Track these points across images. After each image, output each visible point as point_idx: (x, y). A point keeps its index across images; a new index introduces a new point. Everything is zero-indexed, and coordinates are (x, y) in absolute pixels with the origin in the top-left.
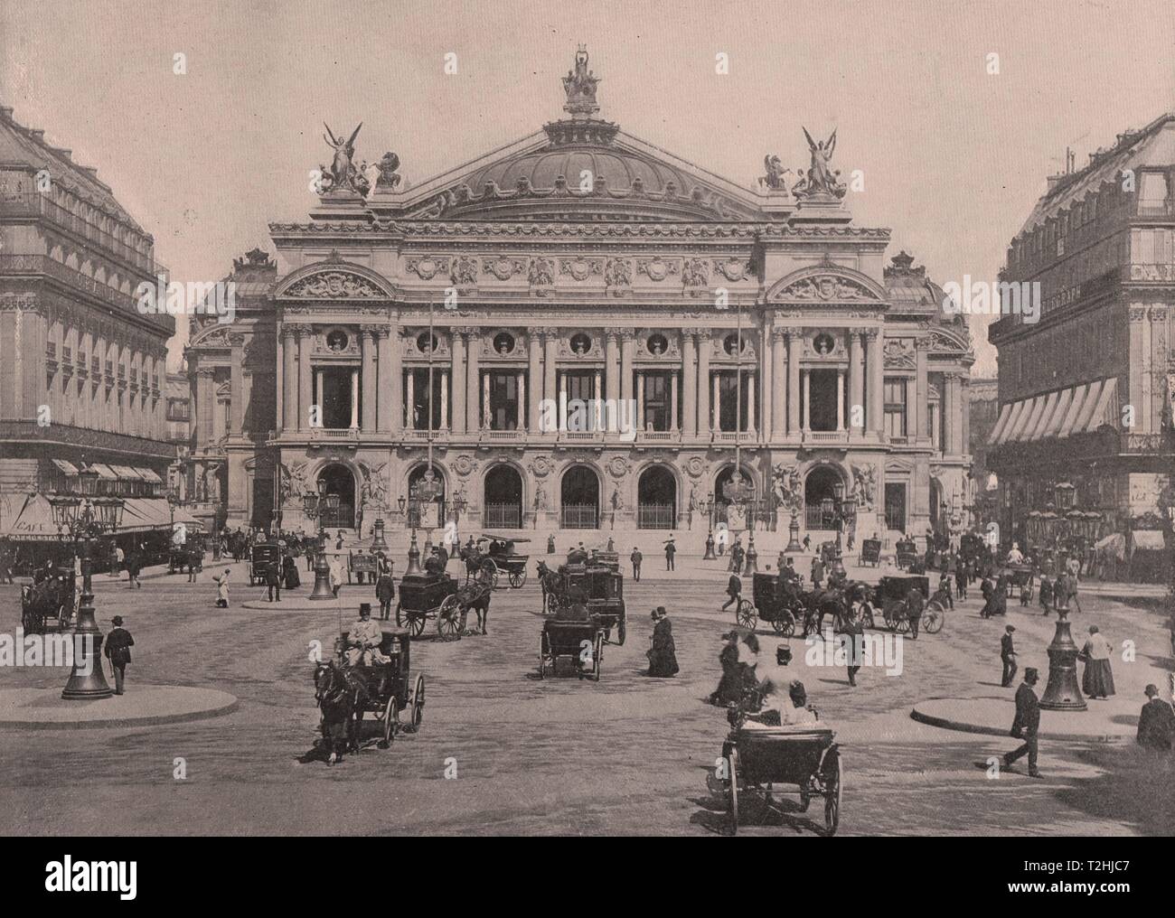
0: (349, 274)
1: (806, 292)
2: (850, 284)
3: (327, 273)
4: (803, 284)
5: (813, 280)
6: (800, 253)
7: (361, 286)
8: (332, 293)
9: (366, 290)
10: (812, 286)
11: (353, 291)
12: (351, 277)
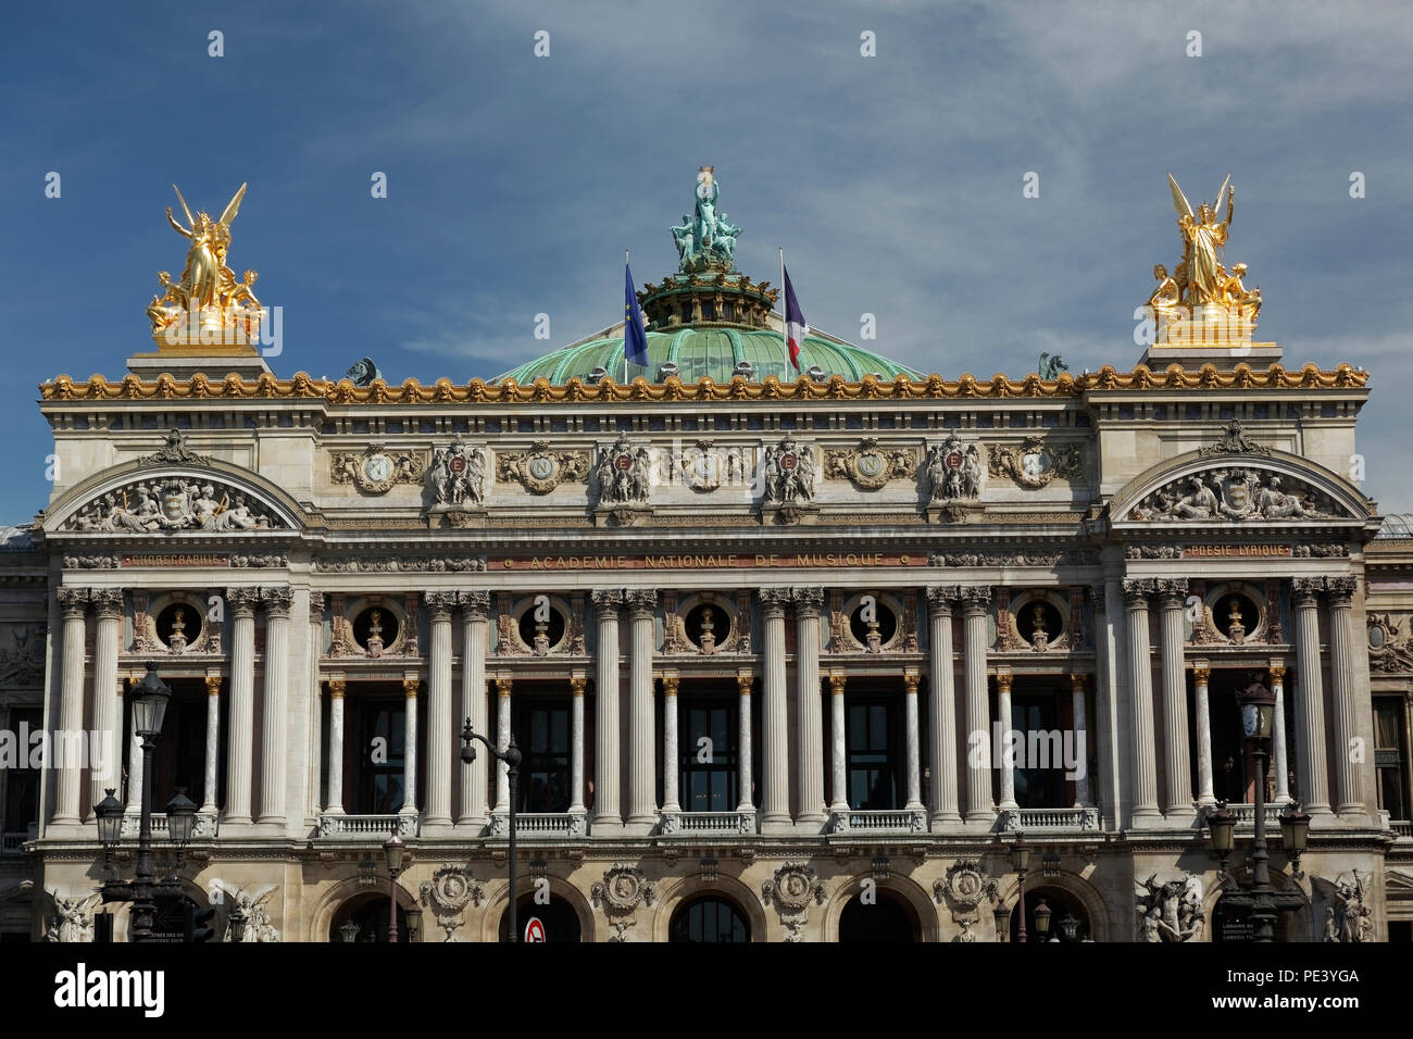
0: (204, 482)
1: (1194, 504)
2: (1288, 486)
3: (158, 480)
4: (1189, 487)
5: (1208, 477)
6: (1174, 426)
7: (233, 506)
8: (167, 521)
9: (242, 515)
10: (1207, 493)
11: (216, 521)
12: (210, 489)
